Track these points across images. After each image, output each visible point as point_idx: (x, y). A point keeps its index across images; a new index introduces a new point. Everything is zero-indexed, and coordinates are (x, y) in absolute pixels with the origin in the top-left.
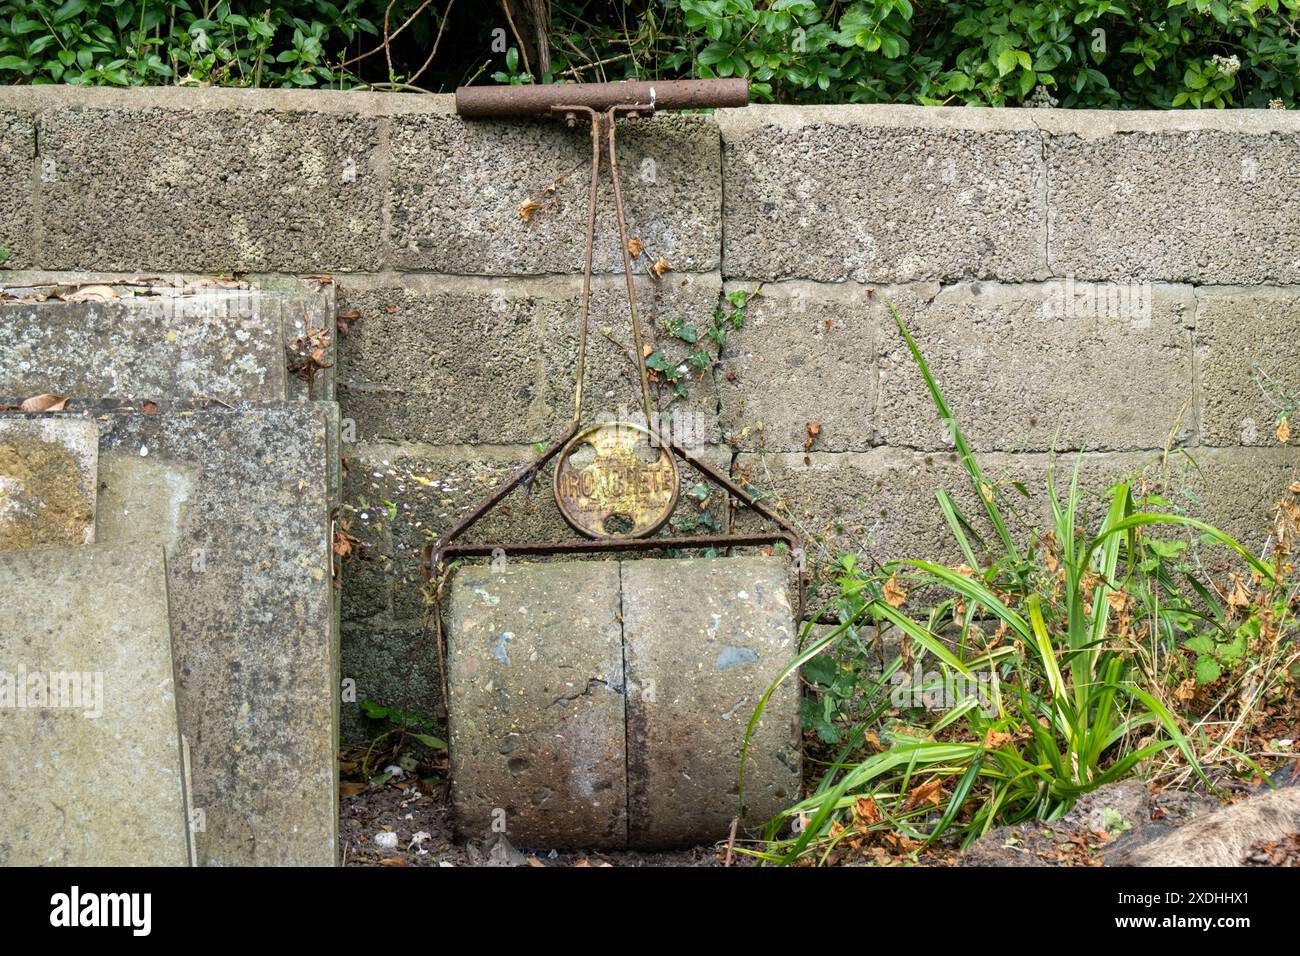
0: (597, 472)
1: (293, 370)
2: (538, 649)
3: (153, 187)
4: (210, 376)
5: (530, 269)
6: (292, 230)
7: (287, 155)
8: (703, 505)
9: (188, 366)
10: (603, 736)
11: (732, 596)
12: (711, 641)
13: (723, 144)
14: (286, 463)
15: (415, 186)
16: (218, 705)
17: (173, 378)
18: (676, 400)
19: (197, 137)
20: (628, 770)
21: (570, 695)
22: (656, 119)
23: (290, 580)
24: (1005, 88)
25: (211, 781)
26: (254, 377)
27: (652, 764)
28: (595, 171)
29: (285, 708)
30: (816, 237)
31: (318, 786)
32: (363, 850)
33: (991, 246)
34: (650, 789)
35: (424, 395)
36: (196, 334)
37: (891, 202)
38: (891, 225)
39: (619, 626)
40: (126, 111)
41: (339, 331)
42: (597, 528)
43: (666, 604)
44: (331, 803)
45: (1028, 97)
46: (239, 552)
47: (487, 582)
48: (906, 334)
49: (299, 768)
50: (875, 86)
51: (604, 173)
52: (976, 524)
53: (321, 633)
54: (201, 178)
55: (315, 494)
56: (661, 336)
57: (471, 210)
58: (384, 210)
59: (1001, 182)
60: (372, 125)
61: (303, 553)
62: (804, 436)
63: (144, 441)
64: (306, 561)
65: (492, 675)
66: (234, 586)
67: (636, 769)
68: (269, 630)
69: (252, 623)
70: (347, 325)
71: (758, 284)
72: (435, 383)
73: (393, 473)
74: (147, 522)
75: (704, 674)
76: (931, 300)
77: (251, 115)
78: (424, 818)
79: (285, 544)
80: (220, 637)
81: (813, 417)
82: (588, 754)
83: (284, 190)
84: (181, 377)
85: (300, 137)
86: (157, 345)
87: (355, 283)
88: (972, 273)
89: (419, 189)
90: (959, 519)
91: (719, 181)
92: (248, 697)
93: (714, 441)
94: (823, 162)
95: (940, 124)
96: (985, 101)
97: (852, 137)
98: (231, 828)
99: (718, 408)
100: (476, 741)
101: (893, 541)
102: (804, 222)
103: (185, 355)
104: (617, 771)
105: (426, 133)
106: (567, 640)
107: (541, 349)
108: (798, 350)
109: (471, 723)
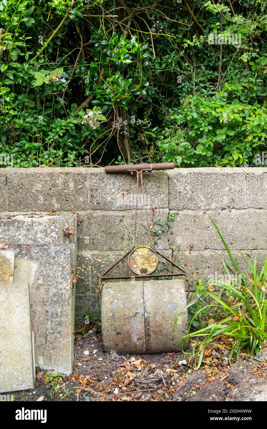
0: (139, 258)
1: (65, 235)
2: (123, 305)
3: (34, 191)
4: (44, 238)
5: (123, 208)
6: (67, 200)
7: (65, 183)
8: (165, 264)
9: (39, 235)
10: (139, 327)
11: (171, 291)
12: (165, 302)
13: (168, 178)
14: (61, 260)
15: (95, 190)
16: (43, 322)
17: (35, 238)
18: (159, 239)
19: (44, 179)
20: (145, 335)
21: (131, 316)
22: (152, 172)
23: (61, 289)
24: (236, 163)
25: (41, 341)
26: (55, 238)
27: (151, 334)
28: (138, 185)
29: (59, 322)
30: (191, 199)
31: (67, 342)
32: (80, 356)
33: (233, 200)
34: (151, 340)
35: (98, 239)
36: (41, 227)
37: (209, 190)
38: (209, 196)
39: (143, 299)
40: (27, 174)
41: (78, 224)
42: (139, 272)
43: (154, 293)
44: (71, 347)
45: (242, 164)
46: (49, 283)
47: (111, 287)
48: (214, 222)
49: (63, 338)
50: (205, 163)
51: (140, 185)
52: (232, 268)
53: (69, 303)
54: (45, 189)
55: (68, 267)
56: (155, 224)
57: (109, 195)
58: (88, 195)
59: (235, 185)
60: (85, 175)
61: (64, 282)
62: (189, 247)
63: (26, 255)
64: (65, 285)
65: (112, 312)
66: (47, 292)
67: (148, 335)
68: (56, 302)
69: (52, 300)
70: (80, 223)
71: (178, 211)
72: (101, 236)
73: (91, 258)
74: (27, 275)
75: (164, 311)
76: (219, 214)
77: (57, 174)
78: (97, 346)
79: (60, 280)
80: (44, 304)
81: (191, 243)
82: (136, 331)
83: (65, 191)
84: (37, 238)
85: (68, 179)
86: (32, 230)
87: (82, 213)
88: (229, 207)
89: (97, 190)
90: (227, 267)
91: (168, 187)
92: (50, 319)
93: (168, 249)
94: (192, 181)
95: (220, 172)
96: (232, 166)
97: (199, 175)
98: (45, 353)
99: (169, 241)
100: (108, 328)
101: (211, 272)
102: (188, 196)
103: (38, 232)
104: (143, 335)
105: (98, 177)
106: (130, 302)
107: (126, 227)
108: (188, 226)
109: (107, 324)
